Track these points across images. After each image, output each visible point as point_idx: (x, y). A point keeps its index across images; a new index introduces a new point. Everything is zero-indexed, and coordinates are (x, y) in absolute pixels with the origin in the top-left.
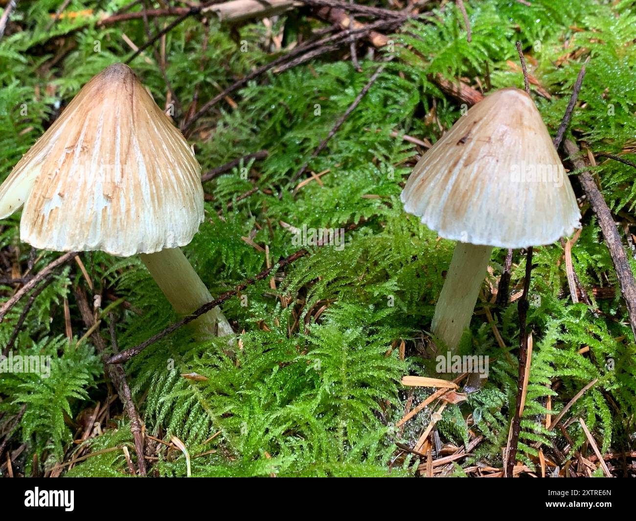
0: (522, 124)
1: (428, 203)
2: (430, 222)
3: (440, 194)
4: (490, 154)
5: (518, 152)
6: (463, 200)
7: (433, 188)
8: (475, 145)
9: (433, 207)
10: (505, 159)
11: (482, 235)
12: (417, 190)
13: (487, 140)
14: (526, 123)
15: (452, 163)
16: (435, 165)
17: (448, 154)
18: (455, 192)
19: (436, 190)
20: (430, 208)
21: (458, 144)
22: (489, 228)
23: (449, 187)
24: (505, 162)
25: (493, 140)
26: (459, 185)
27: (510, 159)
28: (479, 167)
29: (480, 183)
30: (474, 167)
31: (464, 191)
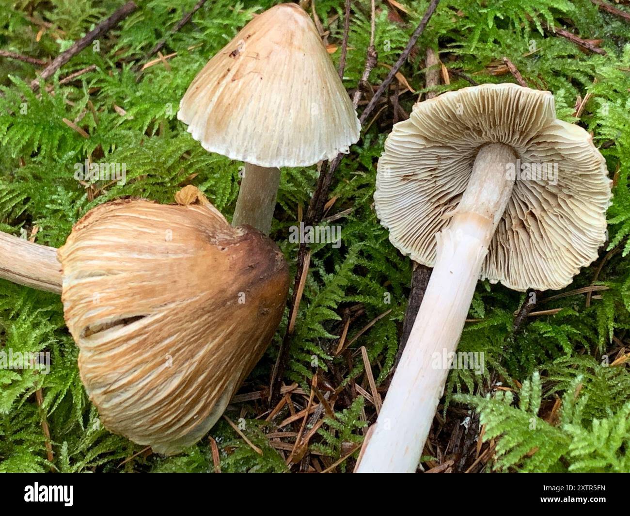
0: (291, 44)
1: (196, 113)
2: (195, 131)
3: (207, 105)
4: (256, 71)
5: (282, 72)
6: (225, 114)
7: (202, 98)
8: (243, 60)
9: (199, 117)
10: (269, 78)
11: (238, 151)
12: (191, 97)
13: (255, 56)
14: (296, 43)
15: (222, 75)
16: (210, 74)
17: (221, 65)
18: (220, 103)
19: (205, 100)
20: (196, 117)
21: (230, 56)
22: (245, 144)
23: (215, 99)
24: (268, 81)
25: (261, 57)
26: (223, 99)
27: (274, 79)
28: (244, 83)
29: (242, 99)
30: (240, 83)
31: (227, 104)
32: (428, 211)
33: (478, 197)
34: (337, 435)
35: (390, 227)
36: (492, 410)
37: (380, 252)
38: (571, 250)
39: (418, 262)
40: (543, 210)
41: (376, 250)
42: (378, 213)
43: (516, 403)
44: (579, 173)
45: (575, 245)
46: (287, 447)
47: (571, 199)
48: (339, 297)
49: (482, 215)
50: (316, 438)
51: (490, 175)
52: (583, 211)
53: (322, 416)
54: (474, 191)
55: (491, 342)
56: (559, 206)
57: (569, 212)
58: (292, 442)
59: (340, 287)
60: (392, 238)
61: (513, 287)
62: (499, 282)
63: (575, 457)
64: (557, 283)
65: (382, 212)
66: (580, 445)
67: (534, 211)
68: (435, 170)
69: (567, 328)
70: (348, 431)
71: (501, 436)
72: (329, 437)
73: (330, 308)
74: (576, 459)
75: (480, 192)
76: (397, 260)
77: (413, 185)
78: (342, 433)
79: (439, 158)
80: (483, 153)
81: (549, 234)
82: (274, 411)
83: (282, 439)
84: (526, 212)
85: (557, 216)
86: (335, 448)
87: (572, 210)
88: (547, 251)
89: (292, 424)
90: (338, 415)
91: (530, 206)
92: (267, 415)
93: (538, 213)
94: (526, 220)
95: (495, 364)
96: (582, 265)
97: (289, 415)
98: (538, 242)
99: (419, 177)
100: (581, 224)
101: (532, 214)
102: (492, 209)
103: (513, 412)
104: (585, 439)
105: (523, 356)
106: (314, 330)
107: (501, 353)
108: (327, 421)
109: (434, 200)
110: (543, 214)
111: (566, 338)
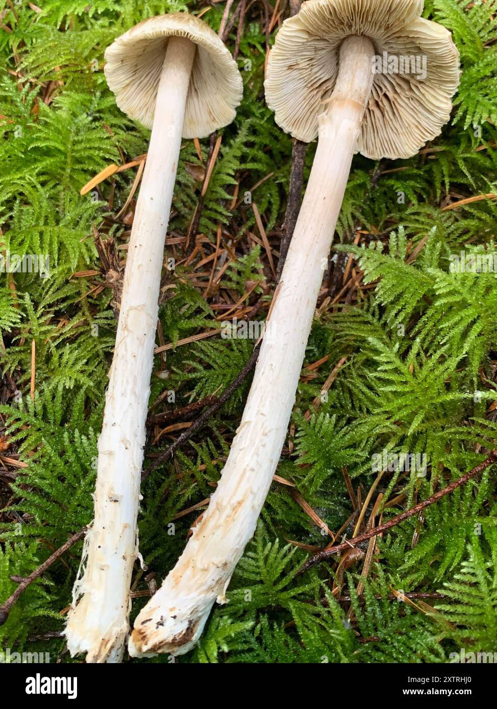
32: (305, 95)
33: (352, 85)
34: (239, 273)
35: (276, 110)
36: (368, 258)
37: (263, 127)
38: (420, 127)
39: (298, 138)
40: (396, 92)
41: (262, 125)
42: (266, 98)
43: (386, 250)
44: (435, 64)
45: (423, 123)
46: (202, 284)
47: (422, 85)
48: (235, 165)
49: (356, 101)
50: (224, 277)
51: (359, 64)
52: (434, 97)
53: (227, 260)
54: (347, 79)
55: (354, 197)
56: (411, 89)
57: (421, 96)
58: (207, 280)
59: (235, 157)
60: (277, 119)
61: (370, 157)
62: (359, 153)
63: (439, 294)
64: (406, 154)
65: (271, 98)
66: (442, 285)
67: (387, 93)
68: (311, 59)
69: (412, 183)
70: (248, 271)
71: (379, 280)
72: (235, 277)
73: (229, 175)
74: (440, 296)
75: (353, 81)
76: (277, 133)
77: (295, 73)
78: (244, 272)
79: (316, 50)
80: (348, 44)
81: (401, 114)
82: (190, 258)
83: (198, 278)
84: (381, 94)
85: (408, 98)
86: (238, 283)
87: (423, 95)
88: (398, 127)
89: (205, 266)
90: (240, 259)
91: (384, 89)
92: (185, 262)
93: (391, 94)
94: (381, 101)
95: (358, 214)
96: (428, 139)
97: (201, 259)
98: (391, 120)
99: (300, 66)
100: (432, 107)
101: (385, 95)
102: (363, 95)
103: (385, 258)
104: (444, 280)
105: (376, 206)
106: (216, 192)
107: (362, 205)
108: (232, 264)
109: (309, 85)
110: (396, 96)
111: (412, 192)
